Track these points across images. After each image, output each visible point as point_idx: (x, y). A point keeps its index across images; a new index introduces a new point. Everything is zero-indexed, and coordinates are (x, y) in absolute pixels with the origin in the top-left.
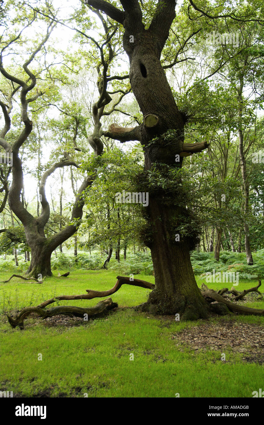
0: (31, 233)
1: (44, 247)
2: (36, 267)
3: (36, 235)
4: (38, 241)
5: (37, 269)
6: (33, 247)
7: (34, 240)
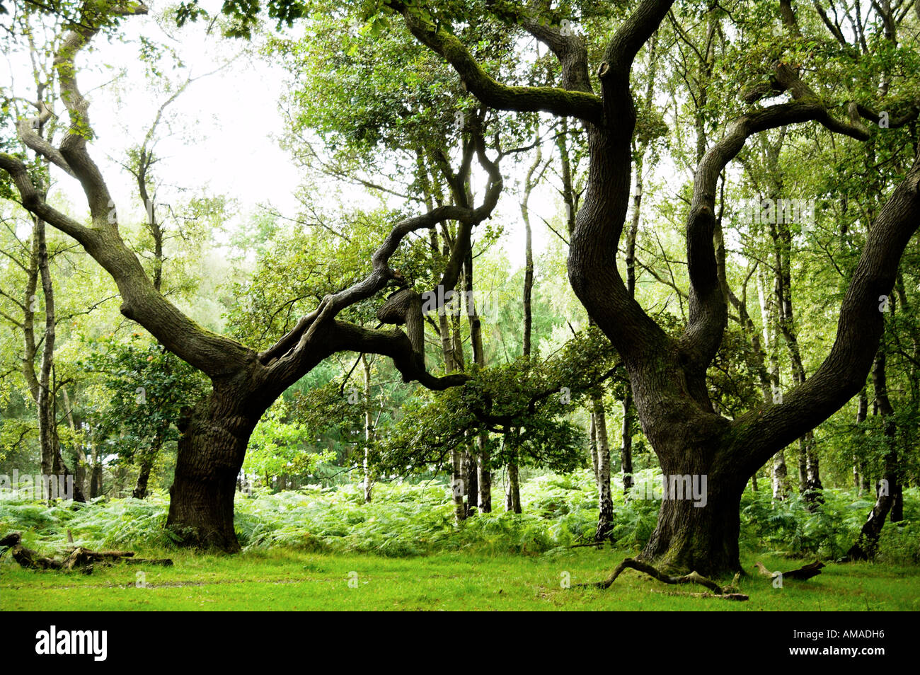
0: (663, 398)
1: (720, 454)
2: (689, 535)
3: (686, 406)
4: (694, 429)
5: (695, 541)
6: (671, 451)
7: (678, 426)
